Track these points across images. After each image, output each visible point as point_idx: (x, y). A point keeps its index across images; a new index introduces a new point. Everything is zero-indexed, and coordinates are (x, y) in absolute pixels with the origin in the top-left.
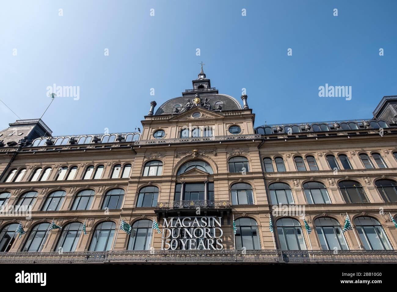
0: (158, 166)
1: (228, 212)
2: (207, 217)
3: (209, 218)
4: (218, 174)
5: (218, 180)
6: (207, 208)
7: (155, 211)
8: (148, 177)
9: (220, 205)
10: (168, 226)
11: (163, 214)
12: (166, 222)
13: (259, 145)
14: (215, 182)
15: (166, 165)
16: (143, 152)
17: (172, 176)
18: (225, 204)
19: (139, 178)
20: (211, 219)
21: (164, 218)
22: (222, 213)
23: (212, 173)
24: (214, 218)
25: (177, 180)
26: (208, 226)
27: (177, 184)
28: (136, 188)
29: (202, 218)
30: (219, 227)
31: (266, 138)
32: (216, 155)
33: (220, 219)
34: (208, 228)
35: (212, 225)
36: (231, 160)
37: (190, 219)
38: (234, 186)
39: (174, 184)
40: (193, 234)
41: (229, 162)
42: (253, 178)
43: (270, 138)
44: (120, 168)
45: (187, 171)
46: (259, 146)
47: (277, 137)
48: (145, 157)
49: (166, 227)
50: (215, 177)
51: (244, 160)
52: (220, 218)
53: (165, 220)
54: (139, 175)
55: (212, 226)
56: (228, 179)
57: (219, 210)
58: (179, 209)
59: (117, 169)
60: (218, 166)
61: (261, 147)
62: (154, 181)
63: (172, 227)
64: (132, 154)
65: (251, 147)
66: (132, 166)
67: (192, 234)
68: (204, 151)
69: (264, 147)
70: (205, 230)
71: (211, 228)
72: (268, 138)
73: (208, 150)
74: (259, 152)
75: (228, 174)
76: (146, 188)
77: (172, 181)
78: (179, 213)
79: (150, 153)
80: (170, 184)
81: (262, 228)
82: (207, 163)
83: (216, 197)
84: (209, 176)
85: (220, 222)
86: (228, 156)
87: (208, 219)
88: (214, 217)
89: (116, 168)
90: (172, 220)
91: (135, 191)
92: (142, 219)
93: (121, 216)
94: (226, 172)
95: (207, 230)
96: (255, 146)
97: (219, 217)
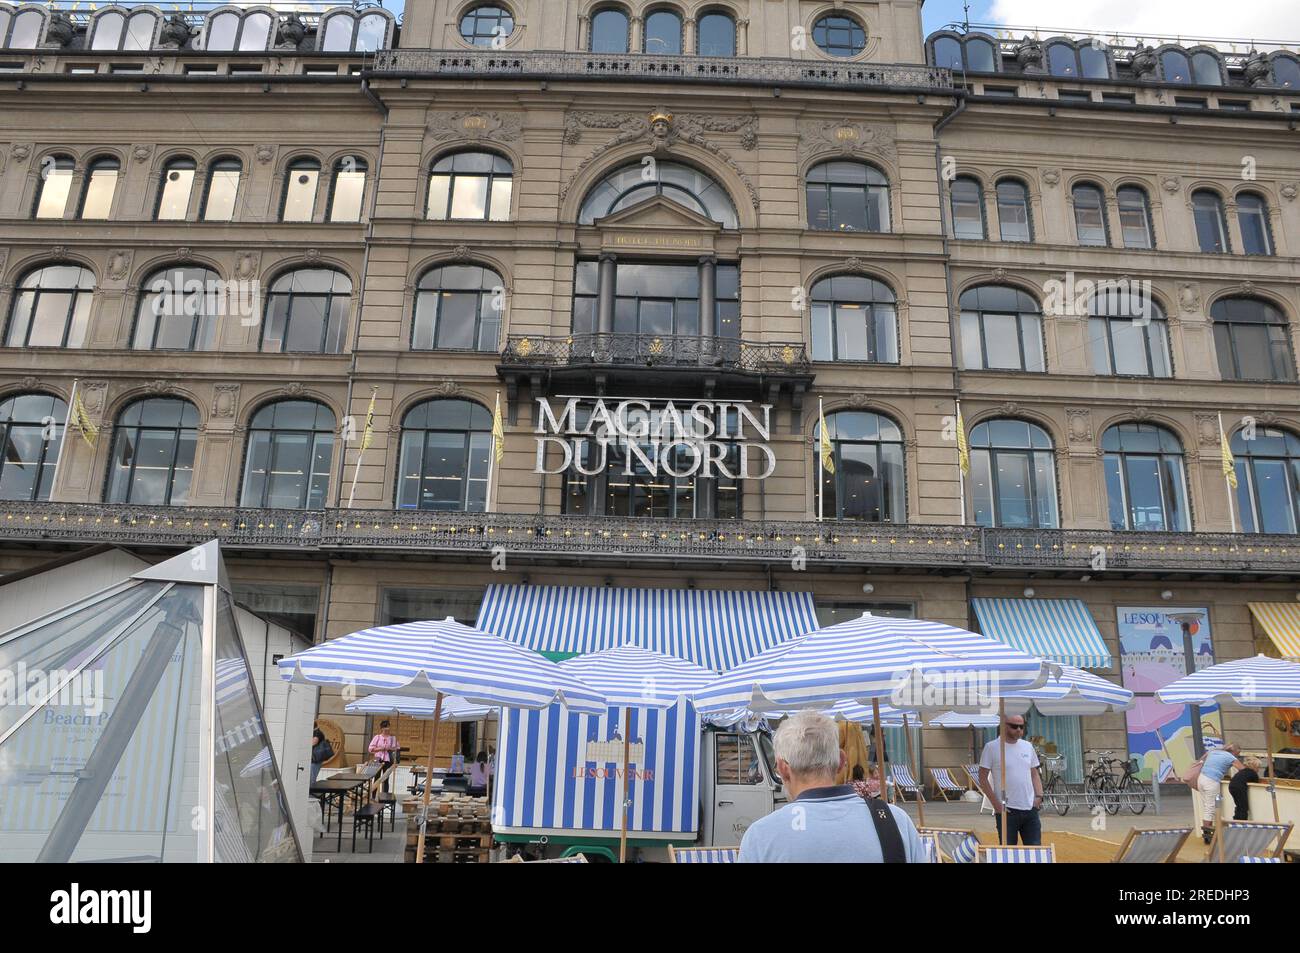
0: (491, 176)
1: (800, 388)
2: (714, 403)
3: (724, 408)
4: (758, 231)
5: (758, 254)
6: (717, 368)
7: (498, 369)
8: (449, 222)
9: (770, 359)
10: (556, 428)
11: (535, 381)
12: (550, 414)
13: (940, 119)
14: (745, 264)
15: (528, 174)
16: (419, 108)
17: (559, 225)
18: (789, 356)
19: (414, 222)
20: (732, 410)
21: (538, 399)
22: (775, 388)
23: (730, 223)
24: (742, 409)
25: (579, 245)
26: (718, 437)
27: (580, 259)
28: (401, 269)
29: (695, 406)
30: (763, 441)
31: (970, 87)
32: (751, 144)
33: (767, 411)
34: (718, 444)
35: (736, 433)
36: (819, 174)
37: (647, 405)
38: (825, 283)
39: (570, 258)
40: (659, 461)
41: (809, 183)
42: (904, 259)
43: (987, 88)
44: (313, 176)
45: (620, 206)
46: (938, 123)
47: (1014, 90)
48: (427, 129)
49: (550, 433)
50: (747, 242)
51: (872, 177)
52: (767, 408)
53: (544, 404)
54: (408, 213)
55: (736, 438)
56: (804, 256)
57: (764, 376)
58: (601, 367)
59: (304, 180)
60: (762, 194)
61: (948, 126)
62: (481, 241)
63: (576, 432)
64: (364, 112)
65: (904, 121)
66: (371, 167)
67: (656, 460)
68: (701, 122)
69: (959, 129)
70: (708, 450)
71: (730, 442)
72: (979, 91)
73: (716, 120)
74: (939, 148)
75: (801, 233)
76: (446, 270)
77: (558, 248)
78: (600, 379)
79: (452, 113)
80: (549, 257)
81: (920, 450)
82: (710, 176)
83: (747, 324)
84: (720, 233)
85: (767, 423)
86: (807, 154)
87: (717, 409)
88: (745, 404)
89: (295, 175)
90: (572, 405)
91: (400, 284)
92: (440, 398)
93: (353, 381)
94: (791, 222)
95: (715, 452)
96: (922, 121)
97: (762, 406)
